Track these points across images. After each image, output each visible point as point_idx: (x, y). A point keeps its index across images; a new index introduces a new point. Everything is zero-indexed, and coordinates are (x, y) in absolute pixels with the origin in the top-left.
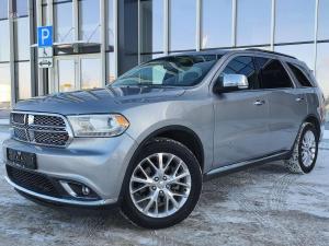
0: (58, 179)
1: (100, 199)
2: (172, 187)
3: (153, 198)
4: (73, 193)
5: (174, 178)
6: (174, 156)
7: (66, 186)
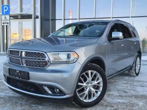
0: (42, 85)
1: (65, 95)
2: (94, 87)
3: (86, 92)
4: (50, 92)
5: (95, 83)
6: (95, 72)
7: (46, 88)
